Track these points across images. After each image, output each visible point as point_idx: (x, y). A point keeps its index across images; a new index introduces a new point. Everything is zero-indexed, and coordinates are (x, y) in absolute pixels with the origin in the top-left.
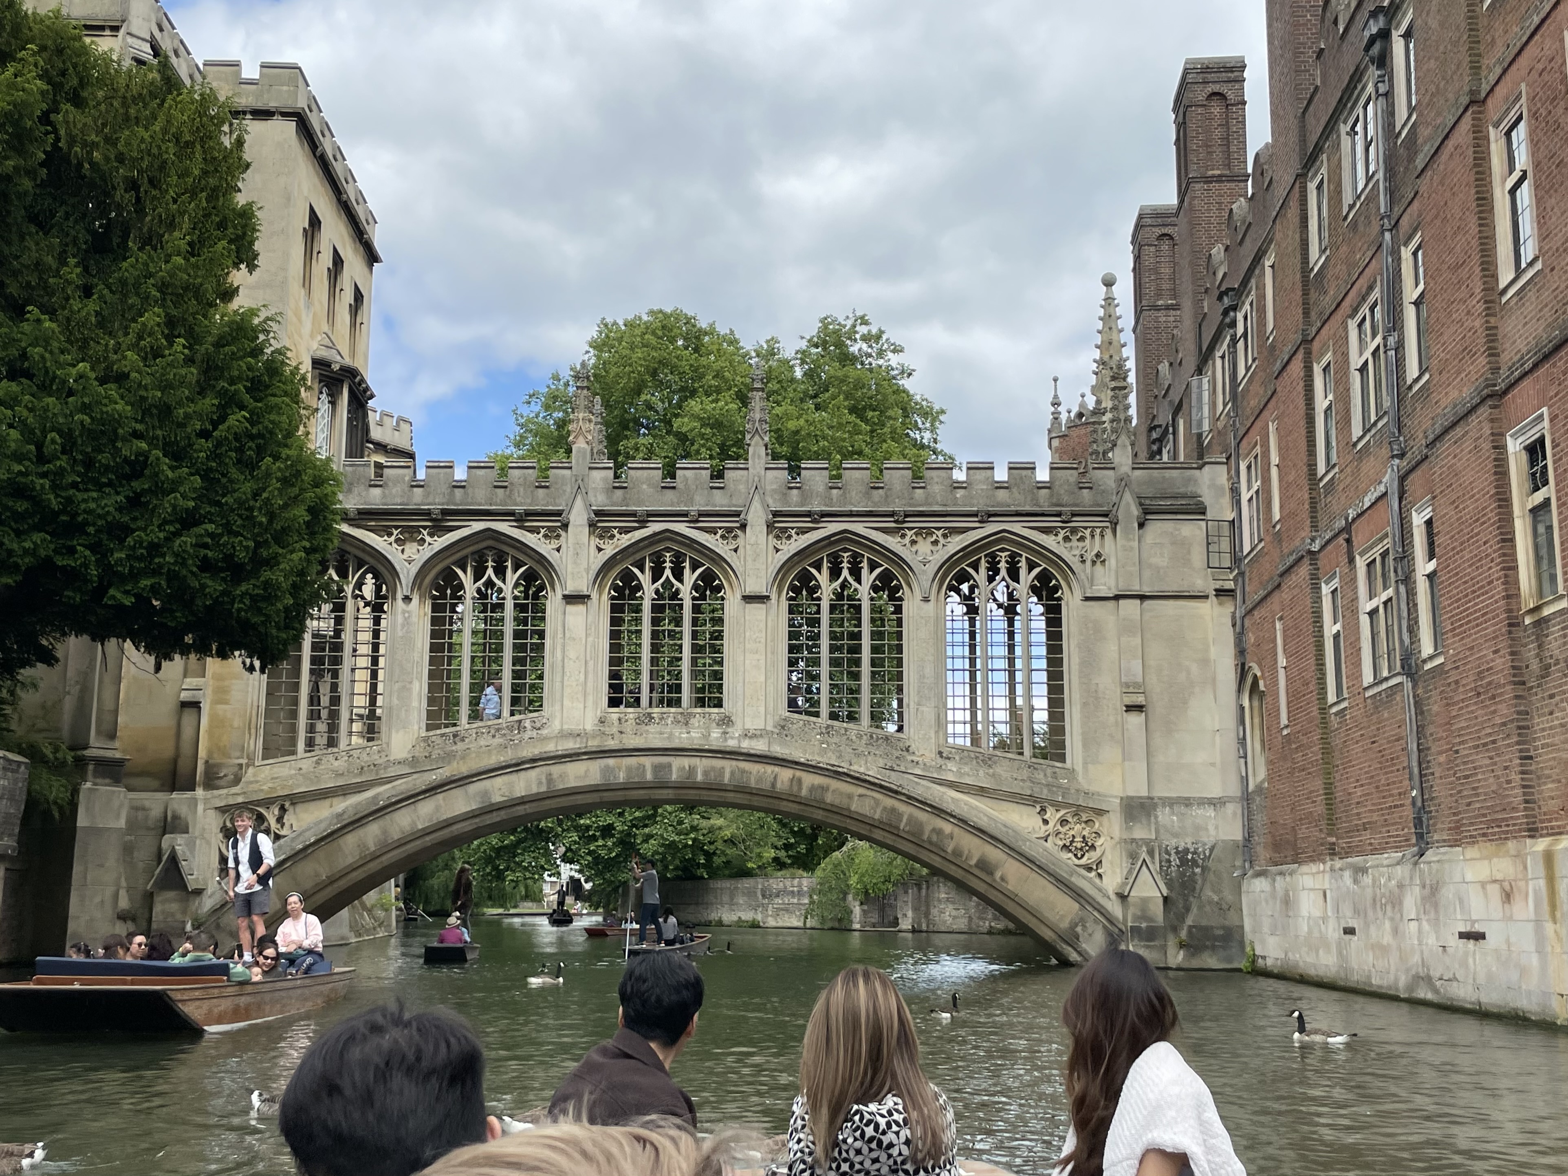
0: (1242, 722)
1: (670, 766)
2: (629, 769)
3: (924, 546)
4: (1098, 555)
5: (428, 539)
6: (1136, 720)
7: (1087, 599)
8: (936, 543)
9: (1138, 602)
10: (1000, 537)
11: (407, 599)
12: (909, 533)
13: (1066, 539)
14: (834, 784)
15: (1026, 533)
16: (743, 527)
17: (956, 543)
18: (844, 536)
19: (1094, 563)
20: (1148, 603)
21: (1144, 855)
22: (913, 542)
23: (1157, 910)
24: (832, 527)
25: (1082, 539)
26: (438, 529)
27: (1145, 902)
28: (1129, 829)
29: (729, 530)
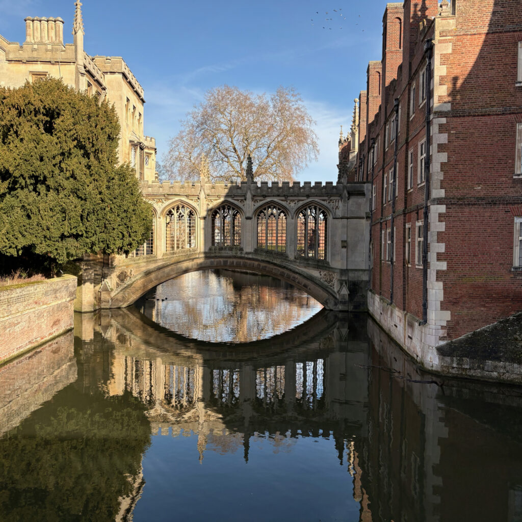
0: (370, 251)
1: (227, 261)
2: (217, 262)
3: (292, 204)
4: (337, 207)
5: (164, 202)
6: (344, 250)
7: (334, 218)
8: (295, 203)
9: (346, 220)
10: (311, 202)
11: (160, 218)
12: (289, 201)
13: (329, 202)
14: (268, 265)
15: (319, 201)
16: (245, 199)
17: (301, 203)
18: (272, 202)
19: (336, 209)
20: (349, 220)
21: (344, 284)
22: (289, 203)
23: (347, 298)
24: (268, 199)
25: (333, 202)
26: (167, 199)
27: (344, 295)
28: (341, 277)
29: (242, 200)
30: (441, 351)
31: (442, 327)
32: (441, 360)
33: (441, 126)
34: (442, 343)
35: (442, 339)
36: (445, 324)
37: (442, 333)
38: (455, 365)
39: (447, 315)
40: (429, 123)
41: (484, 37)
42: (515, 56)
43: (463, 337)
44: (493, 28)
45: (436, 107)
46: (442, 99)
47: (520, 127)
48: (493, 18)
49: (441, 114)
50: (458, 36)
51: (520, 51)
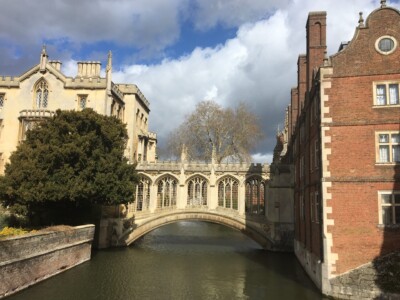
1: (197, 215)
2: (191, 216)
5: (157, 175)
6: (277, 209)
7: (270, 187)
11: (154, 185)
14: (225, 219)
16: (211, 174)
17: (247, 177)
18: (228, 175)
22: (240, 177)
23: (279, 242)
26: (159, 173)
28: (275, 228)
29: (208, 174)
30: (333, 282)
31: (334, 265)
32: (332, 288)
34: (334, 276)
35: (333, 273)
36: (335, 263)
37: (333, 269)
38: (342, 292)
39: (335, 256)
40: (319, 130)
41: (351, 79)
42: (371, 90)
43: (347, 272)
44: (356, 73)
45: (324, 120)
46: (326, 115)
47: (377, 133)
48: (356, 68)
49: (326, 124)
50: (335, 78)
51: (374, 87)
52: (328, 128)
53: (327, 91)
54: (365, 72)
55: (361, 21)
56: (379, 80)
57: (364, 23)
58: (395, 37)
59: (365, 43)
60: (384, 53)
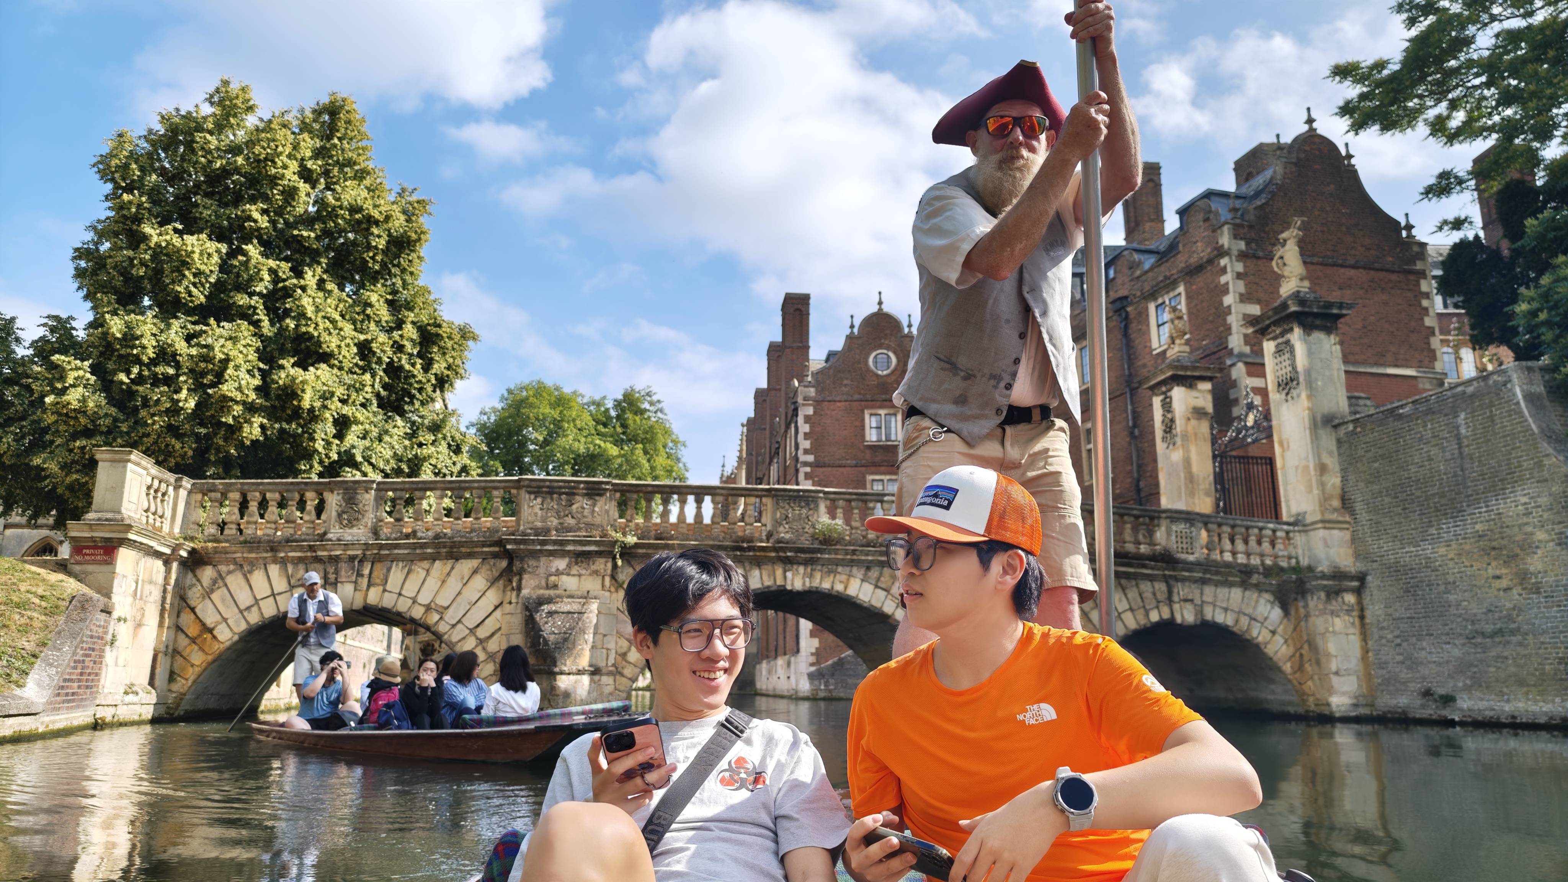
30: (811, 676)
31: (812, 654)
32: (811, 684)
33: (806, 474)
34: (813, 669)
35: (812, 665)
36: (814, 651)
37: (812, 659)
38: (822, 687)
39: (815, 643)
40: (797, 471)
41: (838, 404)
42: (863, 420)
43: (830, 662)
44: (845, 397)
45: (802, 458)
46: (806, 452)
47: (870, 478)
48: (845, 389)
49: (806, 464)
50: (818, 403)
51: (867, 417)
52: (808, 469)
53: (807, 419)
54: (856, 397)
55: (852, 327)
56: (873, 407)
57: (856, 330)
58: (895, 353)
59: (857, 357)
60: (880, 373)
